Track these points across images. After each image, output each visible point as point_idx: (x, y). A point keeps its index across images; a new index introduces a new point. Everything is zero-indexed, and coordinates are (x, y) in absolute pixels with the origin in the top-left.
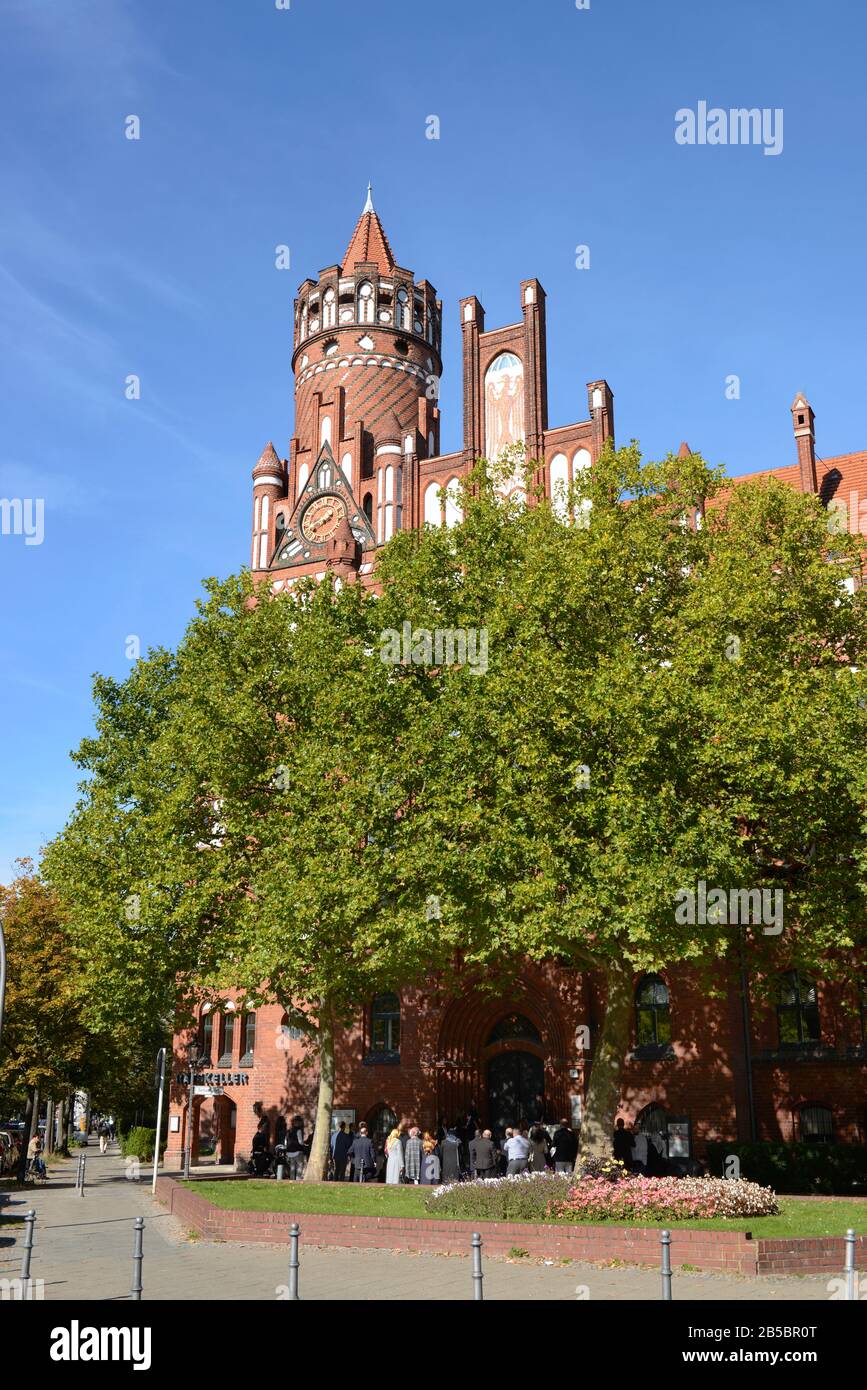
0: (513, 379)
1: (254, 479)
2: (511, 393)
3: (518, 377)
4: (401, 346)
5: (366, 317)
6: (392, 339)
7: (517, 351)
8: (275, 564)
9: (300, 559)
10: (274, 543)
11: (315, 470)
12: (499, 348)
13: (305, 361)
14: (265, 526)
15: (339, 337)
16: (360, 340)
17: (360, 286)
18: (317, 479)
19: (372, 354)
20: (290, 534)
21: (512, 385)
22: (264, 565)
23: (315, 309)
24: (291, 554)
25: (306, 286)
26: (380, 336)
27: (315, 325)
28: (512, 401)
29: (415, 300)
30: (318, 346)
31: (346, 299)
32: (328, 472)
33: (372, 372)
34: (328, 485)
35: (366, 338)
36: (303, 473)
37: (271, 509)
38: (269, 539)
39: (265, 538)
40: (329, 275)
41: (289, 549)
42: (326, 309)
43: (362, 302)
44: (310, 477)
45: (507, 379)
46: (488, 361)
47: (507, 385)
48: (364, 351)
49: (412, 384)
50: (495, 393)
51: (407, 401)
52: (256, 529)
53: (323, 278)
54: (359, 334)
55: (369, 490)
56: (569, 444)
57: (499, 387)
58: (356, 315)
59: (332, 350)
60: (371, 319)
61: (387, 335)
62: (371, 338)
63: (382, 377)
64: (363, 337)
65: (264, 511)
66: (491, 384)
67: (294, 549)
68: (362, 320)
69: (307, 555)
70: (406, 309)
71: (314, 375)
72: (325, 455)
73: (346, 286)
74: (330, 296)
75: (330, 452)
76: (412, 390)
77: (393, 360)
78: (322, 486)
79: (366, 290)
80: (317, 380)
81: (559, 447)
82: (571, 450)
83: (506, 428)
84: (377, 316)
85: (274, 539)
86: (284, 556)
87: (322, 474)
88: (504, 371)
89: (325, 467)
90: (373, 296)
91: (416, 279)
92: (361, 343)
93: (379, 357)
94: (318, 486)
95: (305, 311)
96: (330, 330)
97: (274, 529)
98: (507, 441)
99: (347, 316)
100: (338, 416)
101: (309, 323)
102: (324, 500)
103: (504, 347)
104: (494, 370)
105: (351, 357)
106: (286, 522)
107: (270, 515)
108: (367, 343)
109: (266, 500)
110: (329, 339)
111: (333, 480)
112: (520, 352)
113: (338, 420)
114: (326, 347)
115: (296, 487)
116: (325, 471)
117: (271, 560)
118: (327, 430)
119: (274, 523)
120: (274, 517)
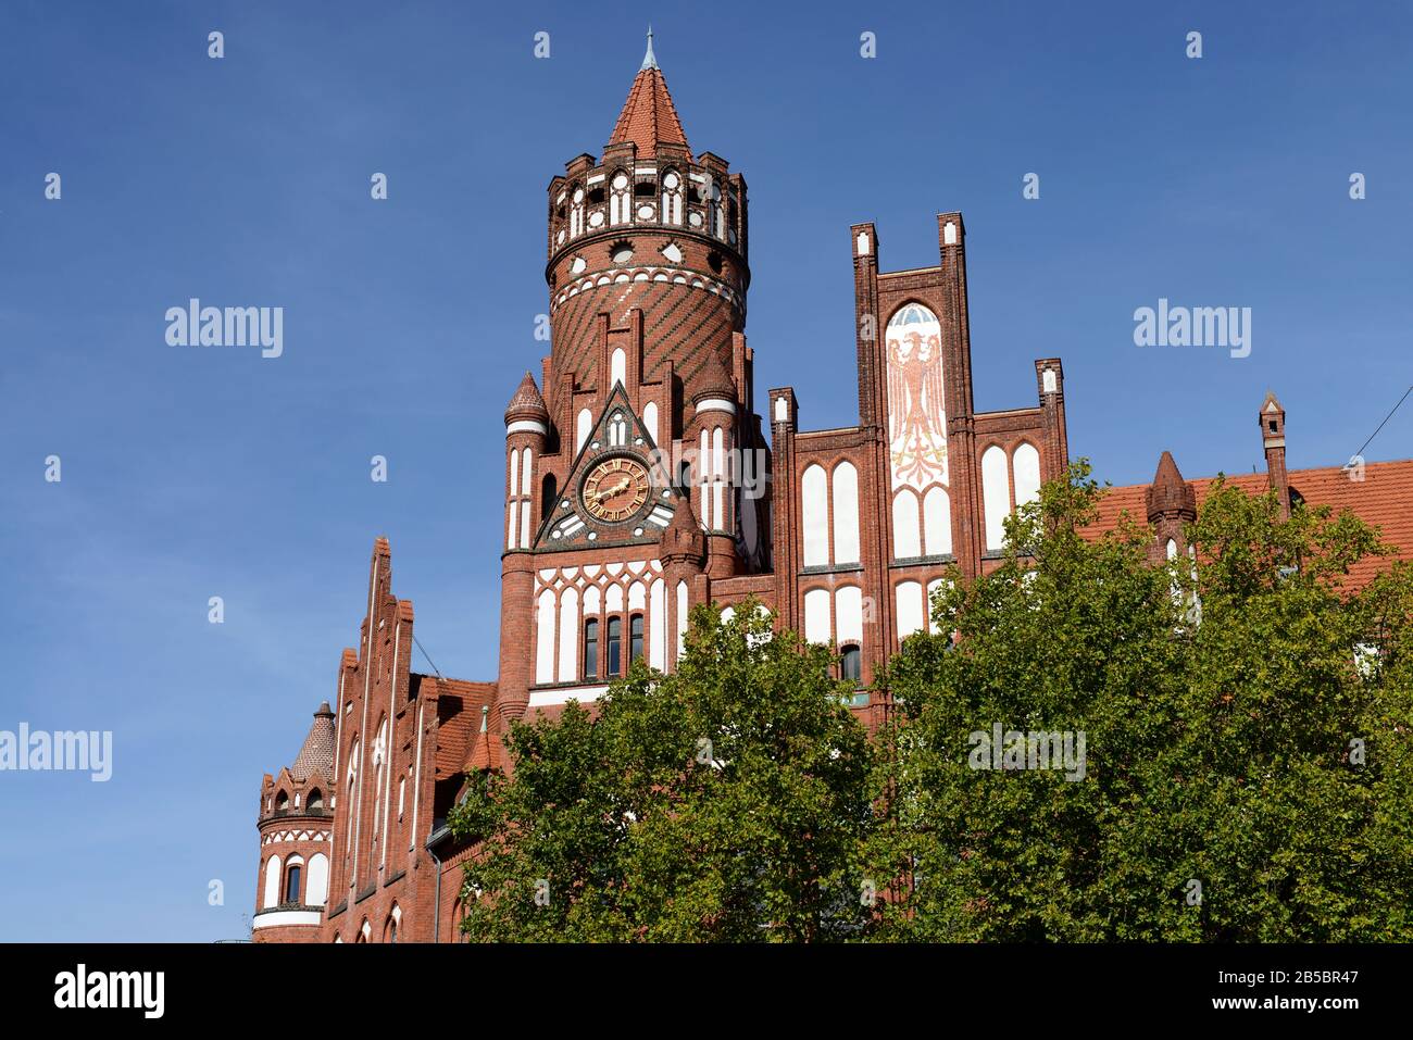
0: (925, 340)
1: (507, 423)
2: (923, 357)
3: (932, 337)
4: (715, 262)
5: (671, 217)
6: (705, 251)
7: (931, 303)
8: (542, 545)
9: (580, 542)
10: (539, 516)
11: (603, 420)
12: (906, 296)
13: (579, 266)
14: (527, 491)
15: (636, 241)
16: (664, 247)
17: (663, 175)
18: (607, 434)
19: (680, 268)
20: (565, 504)
21: (923, 347)
22: (525, 544)
23: (597, 197)
24: (567, 533)
25: (581, 164)
26: (691, 246)
27: (597, 219)
28: (924, 369)
29: (730, 200)
30: (602, 249)
31: (644, 190)
32: (623, 426)
33: (679, 293)
34: (622, 442)
35: (673, 246)
36: (585, 422)
37: (535, 467)
38: (533, 509)
39: (527, 506)
40: (621, 153)
41: (563, 526)
42: (614, 200)
43: (666, 197)
44: (595, 428)
45: (917, 339)
46: (889, 310)
47: (916, 348)
48: (671, 264)
49: (726, 312)
50: (900, 354)
51: (721, 337)
52: (514, 492)
53: (610, 156)
54: (665, 240)
56: (1008, 435)
57: (906, 348)
58: (658, 212)
59: (623, 257)
60: (678, 221)
61: (699, 245)
62: (679, 248)
63: (692, 301)
64: (669, 244)
65: (523, 470)
66: (893, 341)
67: (572, 526)
68: (666, 220)
69: (592, 536)
70: (719, 211)
71: (596, 287)
72: (618, 402)
73: (647, 172)
74: (621, 182)
75: (626, 397)
76: (726, 321)
77: (706, 279)
78: (613, 443)
79: (671, 181)
80: (601, 295)
81: (995, 437)
82: (1012, 443)
83: (916, 401)
84: (686, 219)
85: (539, 510)
86: (556, 534)
87: (613, 427)
88: (913, 327)
89: (618, 417)
90: (680, 190)
91: (729, 171)
92: (665, 252)
93: (689, 273)
94: (607, 442)
95: (579, 196)
96: (620, 229)
97: (540, 494)
98: (918, 420)
99: (646, 213)
100: (636, 349)
101: (585, 213)
102: (617, 463)
103: (913, 294)
104: (899, 323)
105: (651, 270)
106: (559, 488)
107: (534, 476)
108: (673, 254)
109: (528, 453)
110: (619, 241)
111: (628, 438)
112: (936, 306)
113: (636, 356)
114: (614, 251)
115: (572, 440)
116: (618, 423)
117: (536, 538)
118: (619, 367)
119: (540, 487)
120: (541, 479)
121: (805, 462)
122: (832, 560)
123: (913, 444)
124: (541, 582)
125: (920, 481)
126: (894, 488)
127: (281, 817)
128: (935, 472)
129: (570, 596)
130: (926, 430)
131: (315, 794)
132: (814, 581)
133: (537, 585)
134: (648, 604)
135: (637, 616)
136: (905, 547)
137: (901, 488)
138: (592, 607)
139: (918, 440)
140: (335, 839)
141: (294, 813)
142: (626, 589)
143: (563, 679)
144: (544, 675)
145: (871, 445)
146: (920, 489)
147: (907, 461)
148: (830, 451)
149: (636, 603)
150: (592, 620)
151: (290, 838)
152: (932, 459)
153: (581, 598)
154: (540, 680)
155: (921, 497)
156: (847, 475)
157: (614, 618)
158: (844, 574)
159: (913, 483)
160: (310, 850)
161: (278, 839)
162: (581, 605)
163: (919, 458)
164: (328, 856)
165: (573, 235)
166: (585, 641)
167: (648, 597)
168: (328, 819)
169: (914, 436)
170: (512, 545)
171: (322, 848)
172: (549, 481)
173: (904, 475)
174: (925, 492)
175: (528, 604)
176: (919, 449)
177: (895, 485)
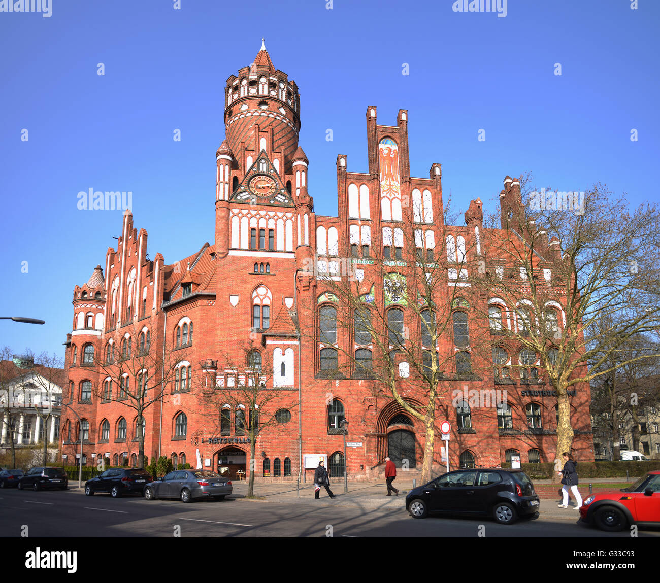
0: (393, 150)
1: (218, 154)
2: (392, 156)
3: (395, 150)
4: (295, 119)
5: (282, 98)
6: (292, 114)
7: (395, 138)
8: (233, 200)
9: (249, 201)
11: (257, 162)
12: (385, 134)
13: (245, 107)
14: (227, 180)
15: (269, 102)
16: (280, 108)
17: (279, 82)
18: (259, 166)
19: (285, 117)
20: (242, 188)
21: (392, 153)
22: (227, 198)
23: (254, 83)
24: (243, 198)
27: (253, 91)
28: (392, 160)
30: (255, 102)
31: (273, 85)
32: (265, 165)
33: (284, 125)
34: (265, 170)
35: (282, 108)
36: (250, 161)
37: (230, 173)
38: (230, 187)
39: (227, 186)
40: (264, 69)
41: (242, 195)
42: (261, 86)
43: (280, 90)
44: (254, 164)
45: (389, 149)
46: (380, 138)
48: (282, 114)
50: (383, 153)
52: (222, 179)
53: (259, 69)
54: (280, 105)
55: (290, 179)
56: (421, 186)
57: (386, 152)
58: (278, 94)
59: (264, 107)
60: (284, 100)
61: (290, 111)
62: (284, 109)
63: (288, 130)
65: (224, 173)
66: (381, 149)
67: (245, 196)
68: (280, 99)
69: (253, 201)
71: (252, 116)
72: (263, 156)
73: (274, 79)
74: (264, 80)
75: (266, 155)
77: (292, 124)
78: (261, 170)
79: (282, 85)
80: (255, 118)
81: (417, 186)
82: (423, 189)
83: (389, 169)
84: (287, 101)
85: (231, 188)
86: (239, 198)
87: (261, 165)
88: (388, 146)
89: (263, 161)
90: (285, 90)
93: (287, 120)
94: (259, 169)
95: (244, 82)
96: (263, 97)
97: (232, 183)
98: (390, 176)
99: (273, 93)
100: (270, 139)
101: (248, 88)
102: (263, 177)
103: (389, 134)
104: (383, 143)
105: (275, 114)
106: (240, 182)
107: (230, 175)
108: (282, 110)
109: (227, 167)
110: (263, 101)
111: (268, 169)
112: (397, 140)
113: (270, 141)
114: (261, 104)
115: (245, 166)
116: (263, 164)
117: (231, 198)
118: (264, 144)
119: (232, 180)
120: (232, 177)
121: (350, 182)
122: (360, 216)
123: (388, 183)
124: (233, 213)
125: (391, 196)
126: (382, 197)
127: (83, 299)
128: (396, 194)
129: (245, 220)
130: (393, 180)
131: (98, 293)
132: (353, 222)
133: (231, 214)
134: (276, 227)
135: (271, 230)
136: (386, 216)
137: (384, 197)
138: (254, 224)
139: (390, 182)
140: (107, 309)
141: (90, 298)
142: (267, 220)
143: (242, 247)
144: (234, 244)
145: (376, 180)
146: (391, 199)
147: (386, 189)
148: (359, 180)
149: (271, 225)
150: (253, 229)
151: (88, 306)
152: (395, 189)
153: (249, 221)
154: (233, 247)
155: (391, 201)
156: (365, 189)
157: (262, 230)
158: (365, 221)
159: (389, 196)
160: (97, 311)
161: (83, 306)
162: (249, 223)
163: (390, 188)
164: (103, 314)
165: (242, 96)
166: (251, 236)
167: (276, 224)
168: (104, 302)
169: (389, 181)
170: (221, 198)
171: (102, 311)
172: (235, 179)
173: (385, 193)
174: (392, 199)
175: (228, 220)
176: (390, 185)
177: (382, 195)
